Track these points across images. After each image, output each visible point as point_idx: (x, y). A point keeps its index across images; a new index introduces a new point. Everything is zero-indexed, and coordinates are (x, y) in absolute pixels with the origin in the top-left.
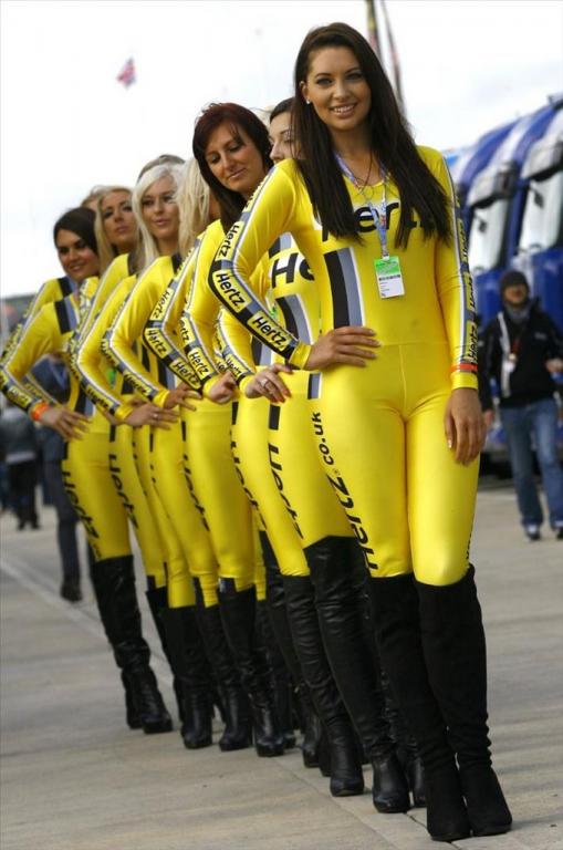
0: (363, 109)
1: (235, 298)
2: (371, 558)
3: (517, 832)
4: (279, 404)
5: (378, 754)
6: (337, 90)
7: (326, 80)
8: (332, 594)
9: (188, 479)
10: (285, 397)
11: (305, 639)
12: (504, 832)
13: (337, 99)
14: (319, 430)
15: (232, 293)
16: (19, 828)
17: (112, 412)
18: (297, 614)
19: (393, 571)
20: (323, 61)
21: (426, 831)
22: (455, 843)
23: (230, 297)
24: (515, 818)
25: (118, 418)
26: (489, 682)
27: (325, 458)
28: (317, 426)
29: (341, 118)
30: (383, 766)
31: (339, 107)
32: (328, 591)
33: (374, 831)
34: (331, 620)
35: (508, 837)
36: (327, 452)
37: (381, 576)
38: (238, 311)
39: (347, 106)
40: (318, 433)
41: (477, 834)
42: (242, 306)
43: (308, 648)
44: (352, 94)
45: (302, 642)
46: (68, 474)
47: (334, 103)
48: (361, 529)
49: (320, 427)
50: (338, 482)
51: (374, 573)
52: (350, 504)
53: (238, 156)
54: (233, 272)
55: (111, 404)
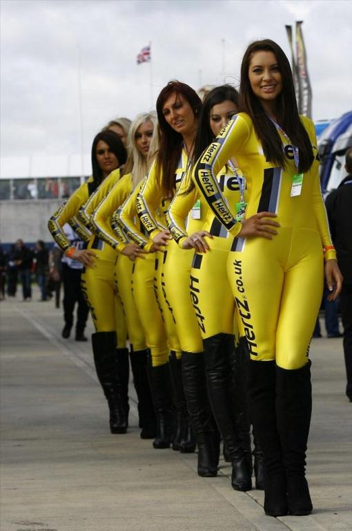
0: (279, 88)
1: (209, 188)
2: (254, 349)
3: (314, 515)
4: (203, 254)
5: (237, 457)
6: (265, 76)
7: (259, 70)
8: (218, 366)
9: (156, 292)
10: (207, 251)
11: (190, 388)
12: (306, 514)
13: (265, 81)
14: (238, 271)
15: (208, 185)
16: (31, 481)
17: (114, 247)
18: (188, 374)
19: (266, 358)
20: (258, 59)
21: (263, 510)
22: (278, 517)
23: (207, 187)
24: (315, 507)
25: (118, 251)
26: (311, 428)
27: (238, 288)
28: (236, 268)
29: (267, 92)
30: (239, 464)
31: (266, 86)
32: (217, 364)
33: (233, 506)
34: (215, 381)
35: (309, 518)
36: (242, 285)
37: (258, 359)
38: (208, 195)
39: (270, 85)
40: (236, 273)
41: (291, 514)
42: (212, 194)
43: (191, 393)
44: (274, 79)
45: (189, 389)
46: (84, 282)
47: (263, 84)
48: (252, 332)
49: (240, 270)
50: (244, 304)
51: (253, 357)
52: (248, 317)
53: (180, 111)
54: (211, 172)
55: (113, 243)
